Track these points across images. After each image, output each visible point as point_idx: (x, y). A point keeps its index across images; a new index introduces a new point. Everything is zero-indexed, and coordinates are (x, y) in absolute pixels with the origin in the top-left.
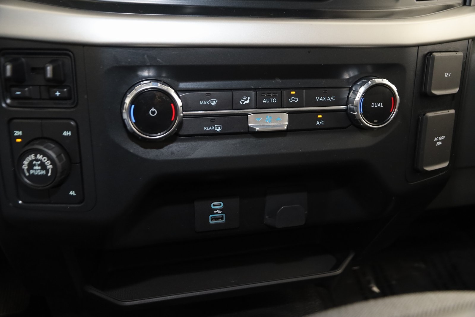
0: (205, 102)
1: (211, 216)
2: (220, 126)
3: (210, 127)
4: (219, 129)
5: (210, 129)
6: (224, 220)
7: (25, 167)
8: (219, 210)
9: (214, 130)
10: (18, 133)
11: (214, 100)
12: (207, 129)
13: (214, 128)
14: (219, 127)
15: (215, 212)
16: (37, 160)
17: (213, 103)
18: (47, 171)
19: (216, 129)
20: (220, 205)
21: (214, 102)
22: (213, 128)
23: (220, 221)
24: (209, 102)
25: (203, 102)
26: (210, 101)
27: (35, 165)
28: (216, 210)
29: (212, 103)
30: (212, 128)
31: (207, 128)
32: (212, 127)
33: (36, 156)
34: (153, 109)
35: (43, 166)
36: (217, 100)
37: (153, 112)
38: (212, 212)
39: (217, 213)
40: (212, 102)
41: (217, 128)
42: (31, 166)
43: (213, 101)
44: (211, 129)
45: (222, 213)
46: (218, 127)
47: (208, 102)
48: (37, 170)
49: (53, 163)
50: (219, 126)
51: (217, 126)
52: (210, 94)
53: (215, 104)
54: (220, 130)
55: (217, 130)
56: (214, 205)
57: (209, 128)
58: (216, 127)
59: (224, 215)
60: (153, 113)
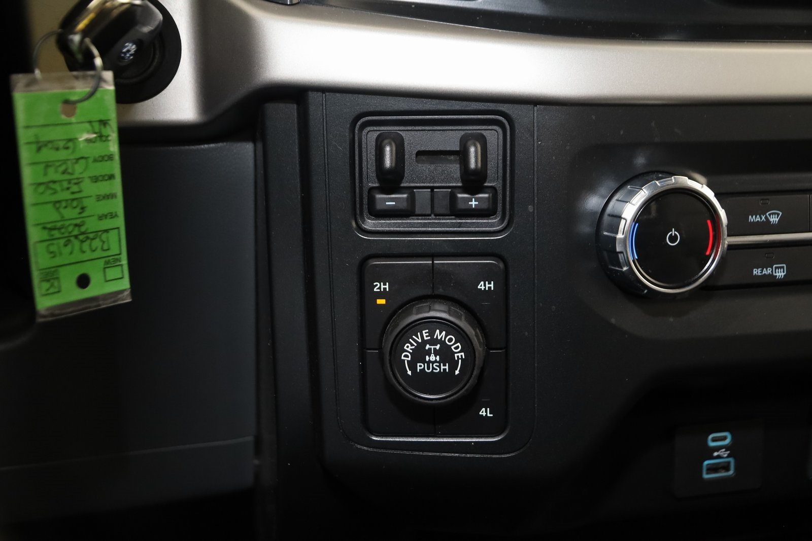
0: (758, 216)
1: (706, 463)
2: (783, 267)
3: (765, 269)
4: (780, 274)
5: (763, 273)
6: (731, 472)
7: (406, 358)
8: (724, 450)
9: (771, 276)
10: (380, 286)
11: (775, 214)
12: (759, 274)
13: (772, 271)
14: (782, 270)
15: (716, 454)
16: (433, 342)
17: (774, 219)
18: (453, 366)
19: (775, 273)
20: (724, 438)
21: (776, 216)
22: (770, 271)
23: (722, 474)
24: (766, 218)
25: (754, 216)
26: (767, 214)
27: (429, 353)
28: (718, 449)
29: (771, 220)
30: (768, 271)
31: (759, 272)
32: (768, 269)
33: (431, 334)
34: (673, 232)
35: (446, 354)
36: (781, 213)
37: (673, 237)
38: (709, 453)
39: (719, 457)
40: (771, 216)
41: (777, 270)
42: (420, 354)
43: (773, 214)
44: (766, 272)
45: (729, 456)
46: (780, 270)
47: (763, 218)
48: (433, 363)
49: (468, 346)
50: (781, 268)
51: (778, 268)
52: (768, 199)
53: (777, 220)
54: (783, 274)
55: (776, 276)
56: (714, 440)
57: (762, 270)
58: (776, 268)
59: (731, 460)
60: (673, 239)
